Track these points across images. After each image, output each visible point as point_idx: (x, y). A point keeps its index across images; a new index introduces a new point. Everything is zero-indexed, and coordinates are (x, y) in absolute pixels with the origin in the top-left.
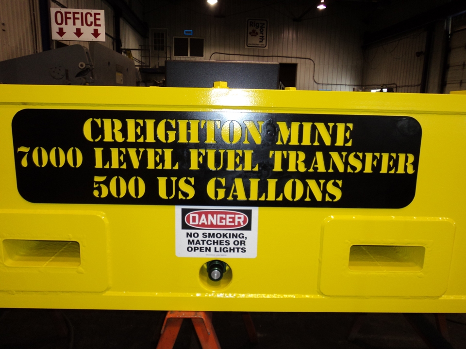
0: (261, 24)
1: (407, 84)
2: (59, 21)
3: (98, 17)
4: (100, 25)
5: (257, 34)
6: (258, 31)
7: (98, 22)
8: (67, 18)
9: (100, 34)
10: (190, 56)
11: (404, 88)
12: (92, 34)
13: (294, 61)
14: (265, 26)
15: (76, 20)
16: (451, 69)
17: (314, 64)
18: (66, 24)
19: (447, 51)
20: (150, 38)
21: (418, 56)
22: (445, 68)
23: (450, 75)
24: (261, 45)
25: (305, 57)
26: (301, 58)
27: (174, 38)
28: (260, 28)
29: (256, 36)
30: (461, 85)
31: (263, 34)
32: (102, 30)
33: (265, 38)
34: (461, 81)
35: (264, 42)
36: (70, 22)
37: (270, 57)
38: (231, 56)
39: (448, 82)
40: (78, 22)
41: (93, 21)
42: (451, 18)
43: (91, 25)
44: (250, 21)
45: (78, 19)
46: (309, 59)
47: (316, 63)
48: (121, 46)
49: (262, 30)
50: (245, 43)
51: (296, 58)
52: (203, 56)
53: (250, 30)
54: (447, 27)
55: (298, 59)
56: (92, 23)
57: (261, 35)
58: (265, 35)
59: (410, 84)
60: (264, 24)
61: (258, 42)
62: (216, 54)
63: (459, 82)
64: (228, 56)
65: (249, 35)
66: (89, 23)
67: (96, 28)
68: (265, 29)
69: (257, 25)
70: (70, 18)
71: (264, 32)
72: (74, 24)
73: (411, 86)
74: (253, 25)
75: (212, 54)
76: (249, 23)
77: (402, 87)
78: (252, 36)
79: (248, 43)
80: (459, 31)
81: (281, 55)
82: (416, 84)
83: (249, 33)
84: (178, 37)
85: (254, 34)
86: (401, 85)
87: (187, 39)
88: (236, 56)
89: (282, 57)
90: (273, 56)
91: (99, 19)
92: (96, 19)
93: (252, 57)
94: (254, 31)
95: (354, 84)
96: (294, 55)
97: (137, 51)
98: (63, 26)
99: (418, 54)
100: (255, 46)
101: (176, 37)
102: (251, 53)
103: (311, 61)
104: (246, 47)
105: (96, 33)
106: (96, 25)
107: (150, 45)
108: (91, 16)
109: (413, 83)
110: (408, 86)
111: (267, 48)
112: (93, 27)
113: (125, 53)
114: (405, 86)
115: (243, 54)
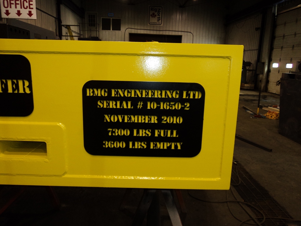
0: (158, 9)
1: (250, 49)
2: (6, 6)
3: (31, 3)
4: (32, 8)
5: (156, 16)
6: (156, 13)
7: (31, 6)
8: (11, 4)
9: (33, 14)
10: (112, 30)
11: (248, 51)
12: (28, 14)
13: (180, 34)
14: (161, 10)
15: (17, 5)
16: (276, 39)
17: (193, 36)
18: (11, 7)
19: (274, 27)
20: (86, 18)
21: (257, 30)
22: (273, 38)
23: (277, 43)
24: (158, 23)
25: (187, 31)
26: (184, 32)
27: (101, 18)
28: (157, 12)
29: (155, 17)
30: (282, 49)
31: (159, 16)
32: (34, 12)
33: (161, 18)
34: (282, 47)
35: (160, 21)
36: (13, 6)
37: (164, 31)
38: (138, 30)
39: (274, 48)
40: (19, 6)
41: (28, 5)
42: (277, 5)
43: (26, 8)
44: (151, 7)
45: (18, 4)
46: (190, 32)
47: (194, 35)
48: (62, 23)
49: (159, 13)
50: (147, 22)
51: (181, 31)
52: (120, 30)
53: (151, 13)
54: (275, 11)
55: (182, 32)
56: (27, 7)
57: (158, 17)
58: (161, 17)
60: (160, 9)
61: (156, 21)
62: (129, 29)
63: (281, 47)
64: (137, 30)
65: (150, 17)
66: (25, 7)
67: (30, 10)
68: (161, 13)
69: (156, 10)
70: (13, 4)
71: (160, 15)
72: (16, 7)
73: (253, 50)
74: (153, 10)
75: (127, 29)
76: (150, 9)
77: (248, 50)
78: (152, 17)
79: (150, 21)
80: (282, 13)
81: (171, 30)
82: (256, 49)
83: (150, 15)
84: (104, 18)
85: (153, 15)
86: (247, 49)
87: (110, 19)
88: (142, 30)
89: (172, 31)
90: (166, 30)
91: (32, 5)
92: (30, 4)
93: (153, 31)
94: (153, 14)
96: (180, 30)
97: (76, 27)
98: (9, 9)
99: (257, 29)
100: (154, 24)
101: (103, 18)
102: (152, 29)
103: (191, 34)
104: (148, 24)
105: (30, 14)
106: (30, 8)
107: (86, 23)
108: (27, 2)
109: (254, 48)
110: (251, 50)
111: (162, 25)
112: (28, 10)
113: (66, 28)
114: (249, 50)
115: (146, 29)
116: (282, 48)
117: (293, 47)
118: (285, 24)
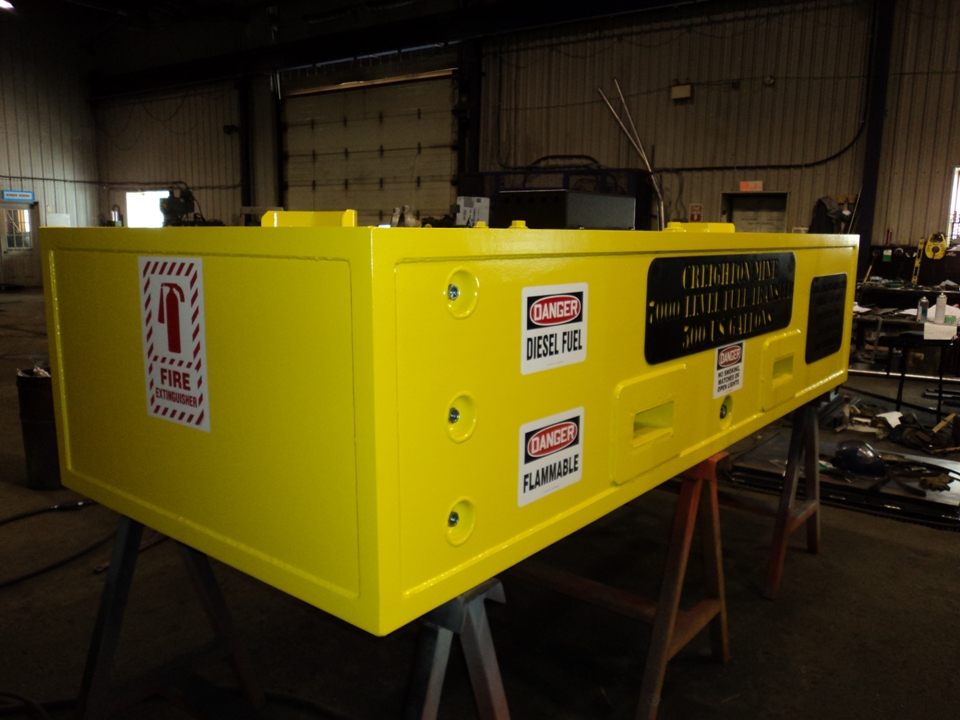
1: (209, 183)
11: (203, 191)
16: (291, 160)
19: (281, 129)
21: (229, 133)
22: (282, 159)
23: (293, 171)
30: (314, 189)
34: (314, 182)
39: (290, 184)
42: (278, 73)
54: (275, 86)
59: (216, 183)
63: (311, 183)
73: (220, 187)
82: (230, 184)
95: (83, 179)
99: (229, 130)
109: (223, 183)
110: (213, 188)
114: (206, 187)
116: (314, 185)
117: (346, 184)
118: (313, 124)
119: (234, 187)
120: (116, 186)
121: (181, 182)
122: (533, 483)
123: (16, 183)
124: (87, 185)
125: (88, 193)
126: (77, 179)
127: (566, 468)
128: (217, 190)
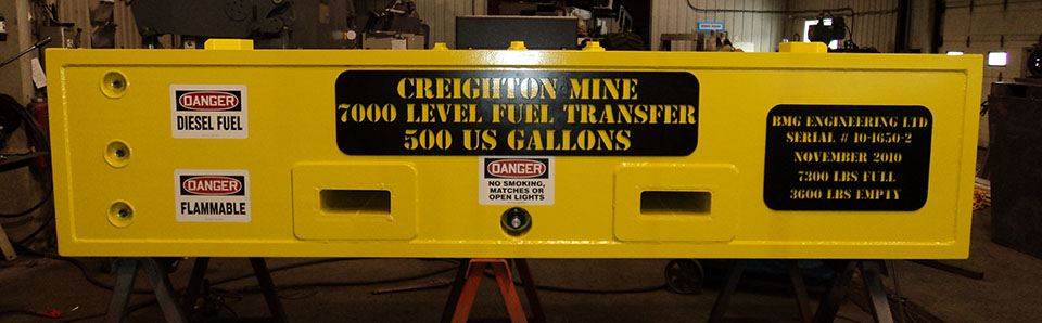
11: (866, 16)
30: (972, 10)
39: (948, 5)
59: (878, 9)
63: (968, 3)
73: (880, 12)
77: (864, 13)
82: (890, 8)
86: (861, 11)
95: (771, 9)
109: (884, 7)
110: (875, 13)
116: (971, 5)
117: (1006, 3)
119: (893, 12)
120: (799, 14)
121: (848, 9)
122: (192, 209)
123: (711, 15)
124: (774, 15)
125: (774, 22)
126: (765, 9)
127: (229, 209)
128: (878, 15)
